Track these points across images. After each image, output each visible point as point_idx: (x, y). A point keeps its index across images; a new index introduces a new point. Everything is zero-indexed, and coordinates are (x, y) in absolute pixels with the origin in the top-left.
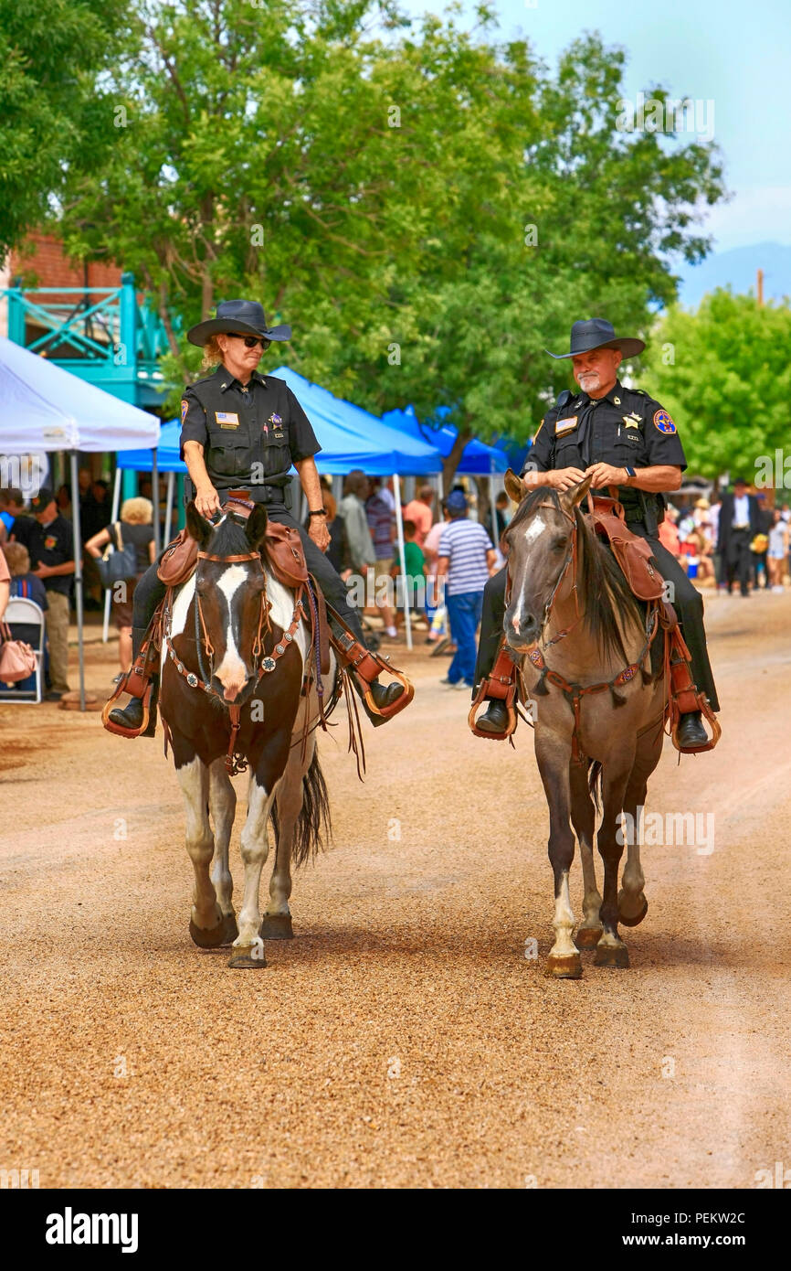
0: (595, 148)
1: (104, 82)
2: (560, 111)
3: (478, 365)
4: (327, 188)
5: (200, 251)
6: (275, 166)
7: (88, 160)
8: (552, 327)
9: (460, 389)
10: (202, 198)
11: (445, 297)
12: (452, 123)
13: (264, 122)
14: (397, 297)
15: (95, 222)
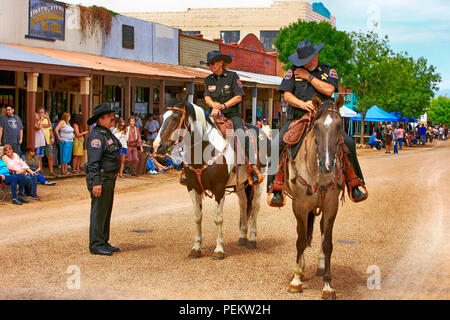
0: (422, 73)
1: (349, 62)
2: (417, 68)
3: (404, 106)
4: (383, 78)
5: (363, 87)
6: (374, 75)
7: (347, 73)
8: (416, 100)
9: (401, 109)
10: (363, 80)
11: (400, 95)
12: (401, 69)
13: (373, 68)
14: (392, 95)
15: (347, 83)
